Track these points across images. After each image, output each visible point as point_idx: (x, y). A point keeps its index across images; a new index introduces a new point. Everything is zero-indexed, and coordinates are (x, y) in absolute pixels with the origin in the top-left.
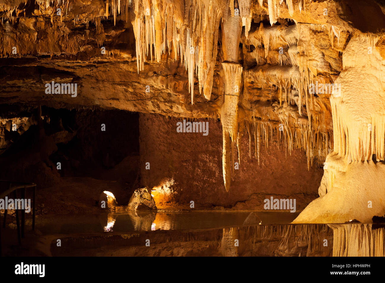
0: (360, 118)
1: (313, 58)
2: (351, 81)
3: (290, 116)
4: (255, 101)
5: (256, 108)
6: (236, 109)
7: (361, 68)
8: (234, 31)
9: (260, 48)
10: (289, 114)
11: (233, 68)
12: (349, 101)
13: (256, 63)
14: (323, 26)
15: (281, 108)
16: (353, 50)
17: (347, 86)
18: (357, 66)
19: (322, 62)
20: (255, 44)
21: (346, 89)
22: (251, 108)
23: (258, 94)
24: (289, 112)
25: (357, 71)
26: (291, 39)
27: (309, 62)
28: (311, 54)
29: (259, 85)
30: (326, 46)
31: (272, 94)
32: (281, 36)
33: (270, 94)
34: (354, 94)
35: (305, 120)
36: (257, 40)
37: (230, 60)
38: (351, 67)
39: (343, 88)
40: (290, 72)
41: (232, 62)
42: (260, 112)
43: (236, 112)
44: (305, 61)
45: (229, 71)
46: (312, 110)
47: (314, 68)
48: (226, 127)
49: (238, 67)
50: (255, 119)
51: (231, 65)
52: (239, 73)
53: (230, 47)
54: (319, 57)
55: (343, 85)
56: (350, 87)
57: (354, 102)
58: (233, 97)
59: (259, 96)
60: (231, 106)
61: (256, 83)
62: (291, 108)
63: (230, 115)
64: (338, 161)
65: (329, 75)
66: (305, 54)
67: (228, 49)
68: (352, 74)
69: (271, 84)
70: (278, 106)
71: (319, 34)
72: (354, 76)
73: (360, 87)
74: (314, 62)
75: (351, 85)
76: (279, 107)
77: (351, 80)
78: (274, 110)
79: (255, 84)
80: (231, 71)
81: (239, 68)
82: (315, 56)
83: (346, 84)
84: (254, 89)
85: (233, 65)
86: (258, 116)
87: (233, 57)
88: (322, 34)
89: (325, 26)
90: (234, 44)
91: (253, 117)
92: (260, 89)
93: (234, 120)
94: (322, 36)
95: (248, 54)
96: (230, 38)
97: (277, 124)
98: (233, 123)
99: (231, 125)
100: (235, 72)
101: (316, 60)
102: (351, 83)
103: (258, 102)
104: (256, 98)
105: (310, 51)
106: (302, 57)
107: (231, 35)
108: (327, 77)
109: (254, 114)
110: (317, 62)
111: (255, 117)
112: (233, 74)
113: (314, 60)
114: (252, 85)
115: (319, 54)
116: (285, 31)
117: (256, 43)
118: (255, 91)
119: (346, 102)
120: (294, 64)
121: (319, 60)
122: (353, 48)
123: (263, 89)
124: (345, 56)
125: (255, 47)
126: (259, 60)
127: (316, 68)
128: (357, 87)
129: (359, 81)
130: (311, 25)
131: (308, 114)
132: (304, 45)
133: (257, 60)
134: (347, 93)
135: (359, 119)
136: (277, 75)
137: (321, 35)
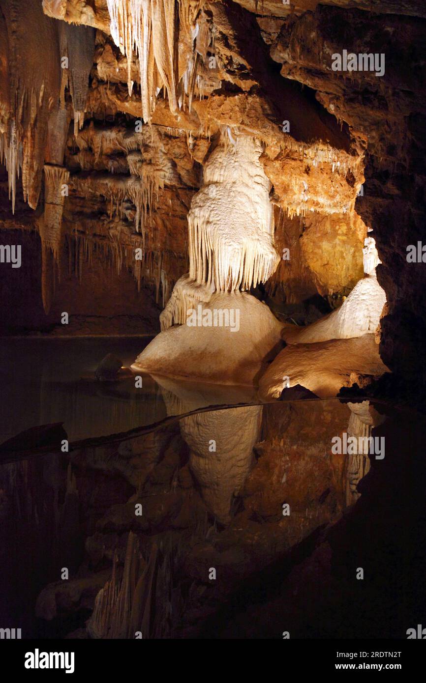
0: (232, 243)
1: (161, 168)
2: (220, 199)
3: (122, 232)
4: (78, 212)
5: (79, 220)
6: (60, 220)
7: (231, 184)
8: (60, 127)
9: (86, 150)
10: (122, 229)
11: (59, 172)
12: (218, 222)
13: (81, 169)
14: (180, 131)
15: (112, 222)
16: (220, 163)
17: (214, 204)
18: (225, 181)
19: (171, 173)
20: (80, 146)
21: (214, 207)
22: (73, 219)
23: (80, 204)
24: (121, 227)
25: (226, 187)
26: (131, 144)
27: (156, 172)
28: (158, 163)
29: (82, 193)
30: (180, 155)
31: (99, 205)
32: (117, 139)
33: (95, 205)
34: (223, 214)
35: (139, 238)
36: (83, 141)
37: (54, 162)
38: (218, 181)
39: (210, 206)
40: (129, 182)
41: (57, 165)
42: (83, 225)
43: (61, 224)
44: (152, 170)
45: (53, 175)
46: (146, 227)
47: (160, 179)
48: (48, 242)
49: (65, 172)
50: (76, 233)
51: (56, 168)
52: (65, 179)
53: (54, 147)
54: (167, 167)
55: (210, 203)
56: (218, 206)
57: (225, 223)
58: (57, 207)
59: (81, 207)
60: (55, 218)
61: (79, 192)
62: (124, 223)
63: (52, 228)
64: (199, 289)
65: (176, 189)
66: (152, 162)
67: (51, 149)
68: (220, 191)
69: (98, 193)
70: (107, 219)
71: (174, 141)
72: (222, 193)
73: (231, 206)
74: (162, 173)
75: (220, 203)
76: (109, 221)
77: (220, 197)
78: (104, 224)
79: (77, 193)
80: (55, 176)
81: (66, 174)
82: (162, 165)
83: (214, 202)
84: (76, 198)
85: (59, 168)
86: (81, 229)
87: (57, 159)
88: (178, 140)
89: (183, 131)
90: (60, 144)
91: (74, 230)
92: (84, 198)
93: (57, 234)
94: (178, 143)
95: (71, 157)
96: (55, 136)
97: (104, 240)
98: (56, 237)
99: (54, 240)
100: (61, 177)
101: (164, 171)
102: (220, 201)
103: (81, 213)
104: (78, 209)
105: (157, 160)
106: (149, 167)
107: (56, 132)
108: (173, 191)
109: (76, 227)
110: (165, 173)
111: (78, 231)
112: (57, 180)
113: (161, 170)
114: (74, 193)
115: (167, 163)
116: (124, 133)
117: (82, 144)
118: (78, 200)
119: (214, 223)
120: (133, 173)
121: (168, 171)
122: (220, 160)
123: (86, 198)
124: (209, 168)
125: (81, 149)
126: (84, 165)
127: (163, 180)
128: (227, 206)
129: (229, 200)
130: (168, 128)
131: (142, 230)
132: (151, 151)
133: (82, 165)
134: (215, 213)
135: (230, 244)
136: (109, 184)
137: (176, 142)
